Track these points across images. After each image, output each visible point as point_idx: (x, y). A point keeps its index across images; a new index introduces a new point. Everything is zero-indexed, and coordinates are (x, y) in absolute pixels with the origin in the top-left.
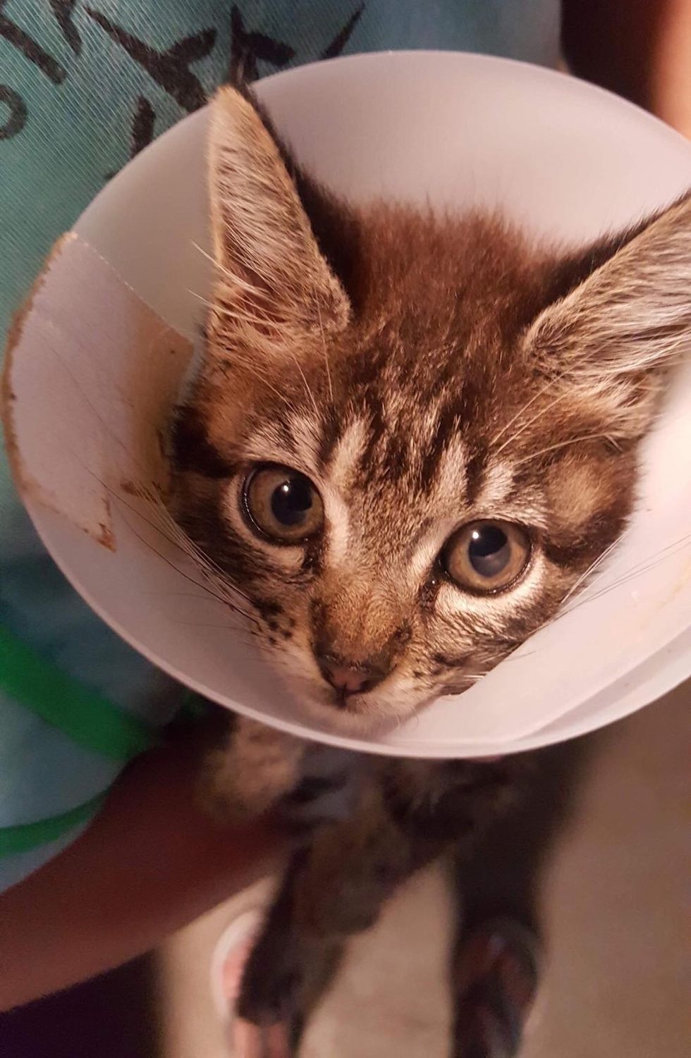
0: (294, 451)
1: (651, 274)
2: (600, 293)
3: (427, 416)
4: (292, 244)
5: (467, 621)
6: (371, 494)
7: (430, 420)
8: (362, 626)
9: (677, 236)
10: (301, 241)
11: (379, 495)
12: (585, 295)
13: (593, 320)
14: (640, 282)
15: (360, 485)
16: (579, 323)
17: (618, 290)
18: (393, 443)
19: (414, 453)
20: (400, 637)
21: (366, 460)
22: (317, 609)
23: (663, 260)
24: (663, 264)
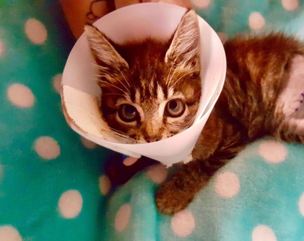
0: (127, 100)
1: (183, 36)
2: (175, 44)
3: (151, 83)
4: (112, 53)
5: (176, 123)
6: (145, 102)
7: (152, 84)
8: (152, 130)
9: (184, 27)
10: (113, 52)
11: (147, 102)
12: (173, 46)
13: (177, 50)
14: (182, 39)
15: (142, 101)
16: (174, 52)
17: (178, 42)
18: (146, 91)
19: (151, 91)
20: (162, 130)
21: (141, 96)
22: (143, 130)
23: (184, 33)
24: (184, 34)
